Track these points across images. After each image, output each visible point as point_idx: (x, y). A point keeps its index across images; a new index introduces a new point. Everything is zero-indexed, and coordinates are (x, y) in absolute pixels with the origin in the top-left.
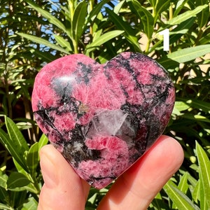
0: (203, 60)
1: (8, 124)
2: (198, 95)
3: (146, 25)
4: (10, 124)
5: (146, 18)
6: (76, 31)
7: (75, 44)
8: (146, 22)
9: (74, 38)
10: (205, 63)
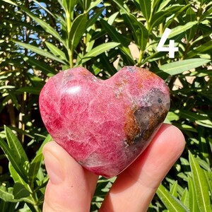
0: (191, 72)
2: (185, 105)
3: (140, 38)
5: (140, 31)
7: (70, 53)
8: (140, 35)
9: (70, 48)
10: (191, 75)
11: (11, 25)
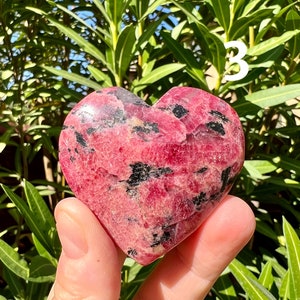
2: (291, 150)
3: (216, 56)
5: (215, 46)
7: (118, 80)
8: (215, 51)
9: (117, 73)
11: (43, 44)
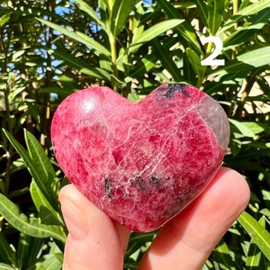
1: (29, 141)
4: (32, 142)
6: (116, 20)
